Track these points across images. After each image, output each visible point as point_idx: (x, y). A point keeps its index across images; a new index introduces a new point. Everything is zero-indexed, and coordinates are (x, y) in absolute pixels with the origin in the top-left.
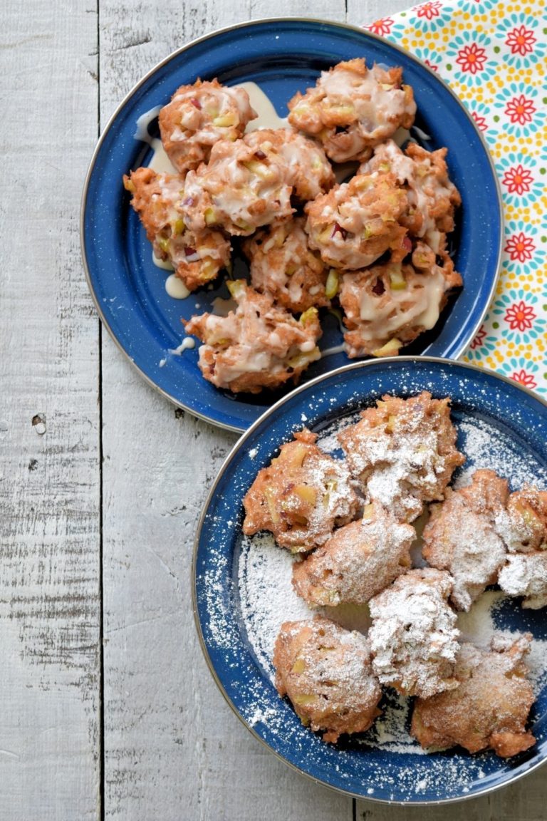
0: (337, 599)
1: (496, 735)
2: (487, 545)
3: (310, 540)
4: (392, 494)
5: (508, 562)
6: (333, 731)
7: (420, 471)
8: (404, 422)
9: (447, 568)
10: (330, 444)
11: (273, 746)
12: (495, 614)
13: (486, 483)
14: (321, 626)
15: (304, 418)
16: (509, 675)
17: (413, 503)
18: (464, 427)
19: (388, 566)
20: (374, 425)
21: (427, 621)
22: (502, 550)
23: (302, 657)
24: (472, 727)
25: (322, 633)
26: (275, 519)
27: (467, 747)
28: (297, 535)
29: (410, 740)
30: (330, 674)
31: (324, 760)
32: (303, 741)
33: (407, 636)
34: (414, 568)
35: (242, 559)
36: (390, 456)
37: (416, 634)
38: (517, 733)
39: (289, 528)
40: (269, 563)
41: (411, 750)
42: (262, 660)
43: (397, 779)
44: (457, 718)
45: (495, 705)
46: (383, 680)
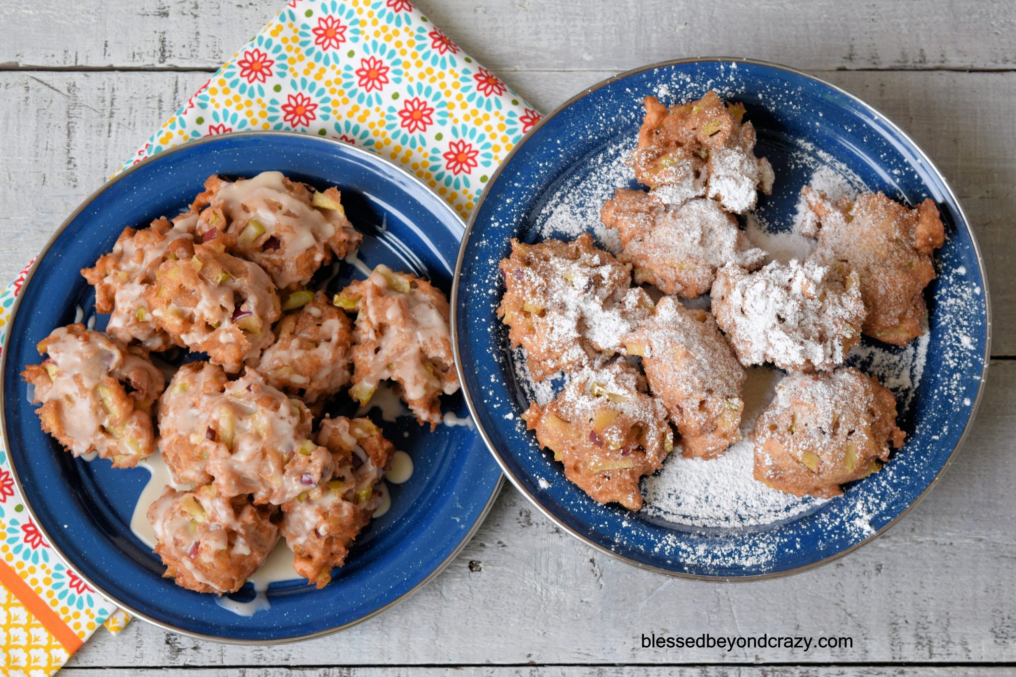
0: (737, 402)
1: (918, 243)
2: (694, 219)
3: (660, 425)
4: (619, 319)
5: (717, 198)
6: (891, 434)
7: (595, 282)
8: (534, 293)
9: (714, 271)
10: (544, 392)
11: (901, 510)
12: (774, 230)
13: (618, 211)
14: (765, 428)
15: (510, 416)
16: (849, 219)
17: (632, 297)
18: (546, 233)
19: (704, 334)
20: (531, 330)
21: (776, 293)
22: (701, 203)
23: (799, 454)
24: (906, 269)
25: (774, 428)
26: (629, 463)
27: (928, 280)
28: (652, 439)
29: (910, 350)
30: (825, 422)
31: (924, 453)
32: (898, 474)
33: (791, 321)
34: (709, 309)
35: (669, 518)
36: (572, 314)
37: (790, 310)
38: (917, 219)
39: (641, 450)
40: (678, 486)
41: (923, 350)
42: (794, 512)
43: (956, 370)
44: (893, 282)
45: (883, 239)
46: (839, 359)
